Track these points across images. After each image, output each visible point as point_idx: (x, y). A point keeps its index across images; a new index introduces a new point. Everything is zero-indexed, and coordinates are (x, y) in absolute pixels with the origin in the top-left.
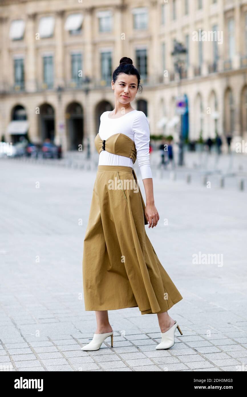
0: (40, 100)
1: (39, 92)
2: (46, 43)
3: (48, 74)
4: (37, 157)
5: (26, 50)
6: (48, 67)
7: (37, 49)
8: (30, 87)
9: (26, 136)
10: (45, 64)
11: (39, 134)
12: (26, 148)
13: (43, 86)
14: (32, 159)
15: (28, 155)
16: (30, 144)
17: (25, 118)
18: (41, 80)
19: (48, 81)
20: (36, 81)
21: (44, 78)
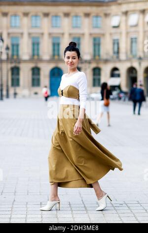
0: (128, 65)
1: (128, 60)
2: (133, 29)
3: (134, 49)
4: (125, 100)
5: (121, 33)
6: (134, 44)
7: (127, 33)
8: (123, 56)
9: (119, 87)
10: (132, 42)
11: (127, 86)
12: (119, 94)
13: (130, 56)
14: (121, 101)
15: (120, 98)
16: (121, 92)
17: (119, 76)
18: (129, 53)
19: (134, 53)
20: (126, 53)
21: (131, 51)
